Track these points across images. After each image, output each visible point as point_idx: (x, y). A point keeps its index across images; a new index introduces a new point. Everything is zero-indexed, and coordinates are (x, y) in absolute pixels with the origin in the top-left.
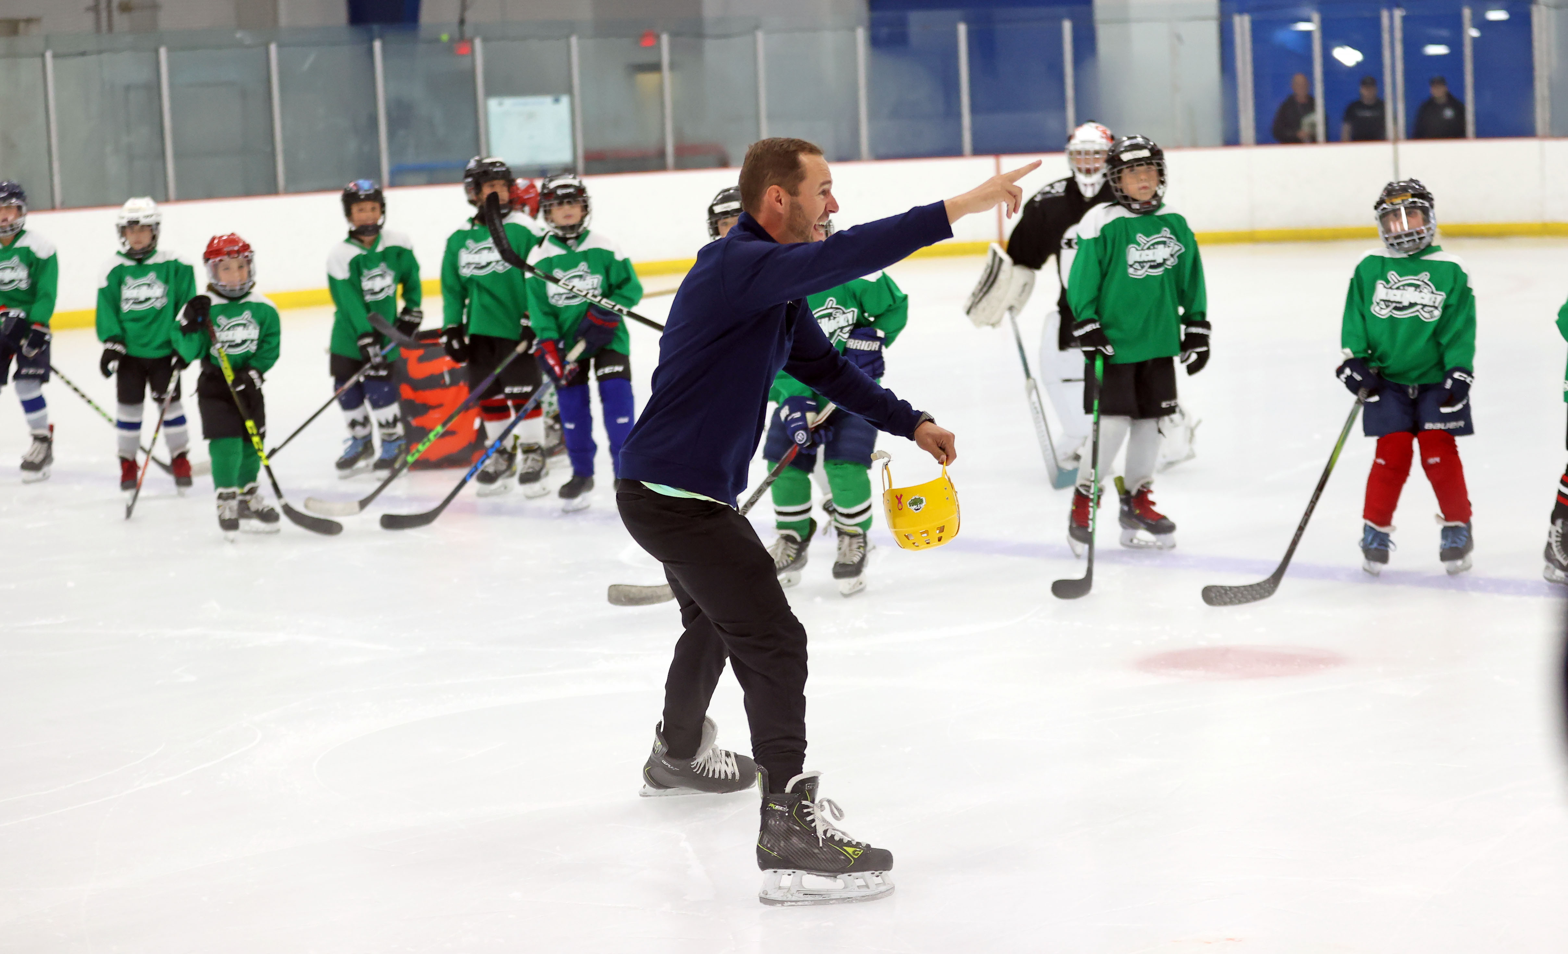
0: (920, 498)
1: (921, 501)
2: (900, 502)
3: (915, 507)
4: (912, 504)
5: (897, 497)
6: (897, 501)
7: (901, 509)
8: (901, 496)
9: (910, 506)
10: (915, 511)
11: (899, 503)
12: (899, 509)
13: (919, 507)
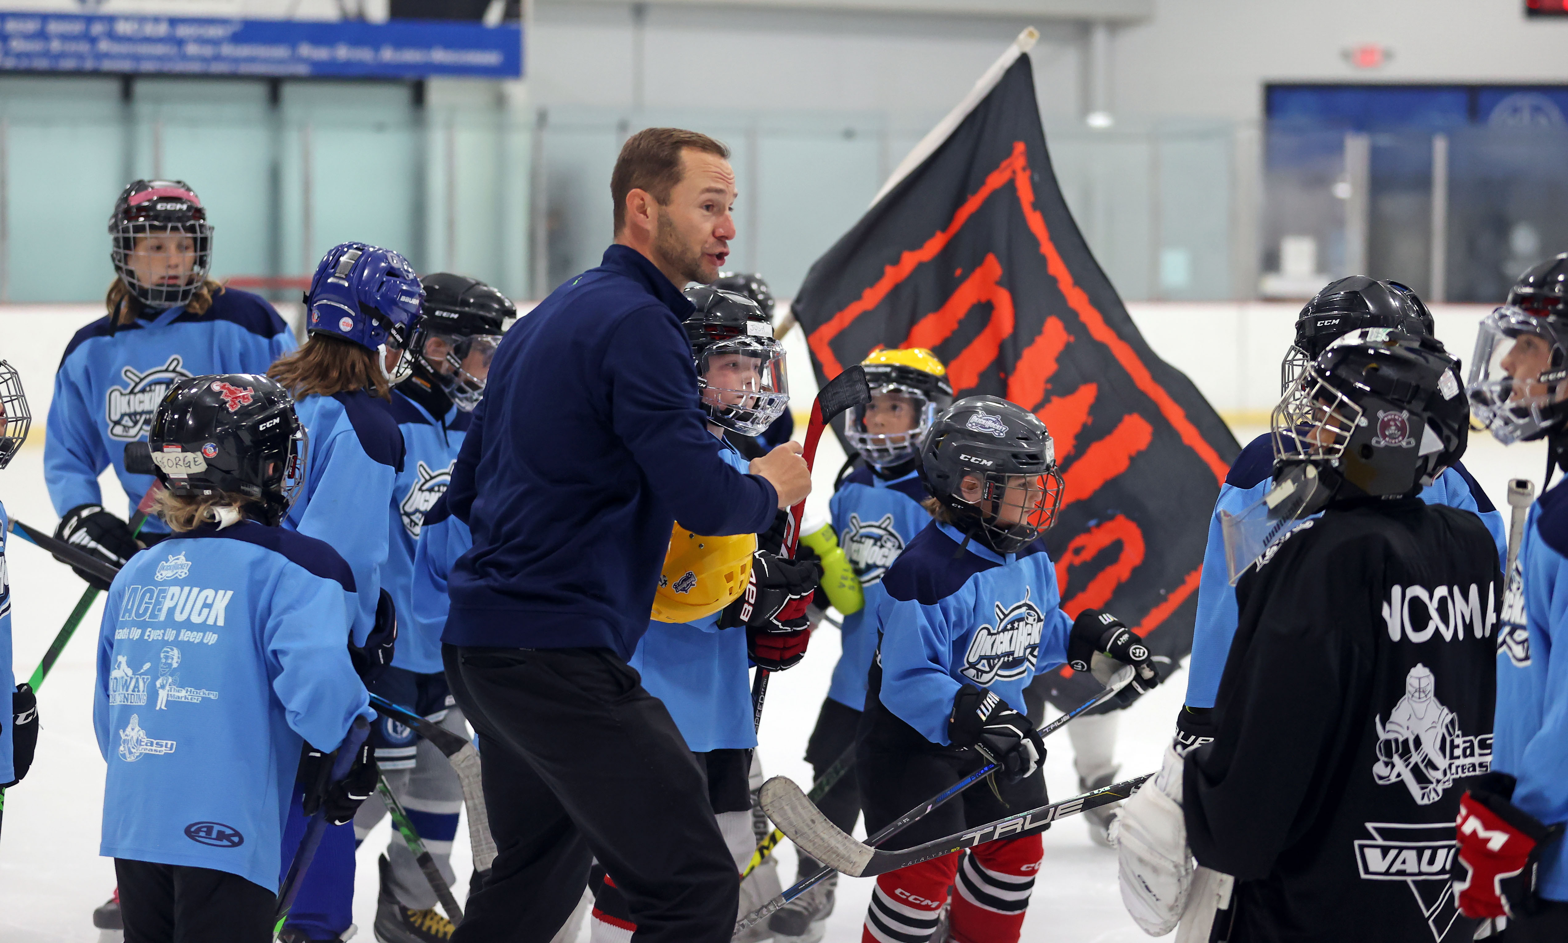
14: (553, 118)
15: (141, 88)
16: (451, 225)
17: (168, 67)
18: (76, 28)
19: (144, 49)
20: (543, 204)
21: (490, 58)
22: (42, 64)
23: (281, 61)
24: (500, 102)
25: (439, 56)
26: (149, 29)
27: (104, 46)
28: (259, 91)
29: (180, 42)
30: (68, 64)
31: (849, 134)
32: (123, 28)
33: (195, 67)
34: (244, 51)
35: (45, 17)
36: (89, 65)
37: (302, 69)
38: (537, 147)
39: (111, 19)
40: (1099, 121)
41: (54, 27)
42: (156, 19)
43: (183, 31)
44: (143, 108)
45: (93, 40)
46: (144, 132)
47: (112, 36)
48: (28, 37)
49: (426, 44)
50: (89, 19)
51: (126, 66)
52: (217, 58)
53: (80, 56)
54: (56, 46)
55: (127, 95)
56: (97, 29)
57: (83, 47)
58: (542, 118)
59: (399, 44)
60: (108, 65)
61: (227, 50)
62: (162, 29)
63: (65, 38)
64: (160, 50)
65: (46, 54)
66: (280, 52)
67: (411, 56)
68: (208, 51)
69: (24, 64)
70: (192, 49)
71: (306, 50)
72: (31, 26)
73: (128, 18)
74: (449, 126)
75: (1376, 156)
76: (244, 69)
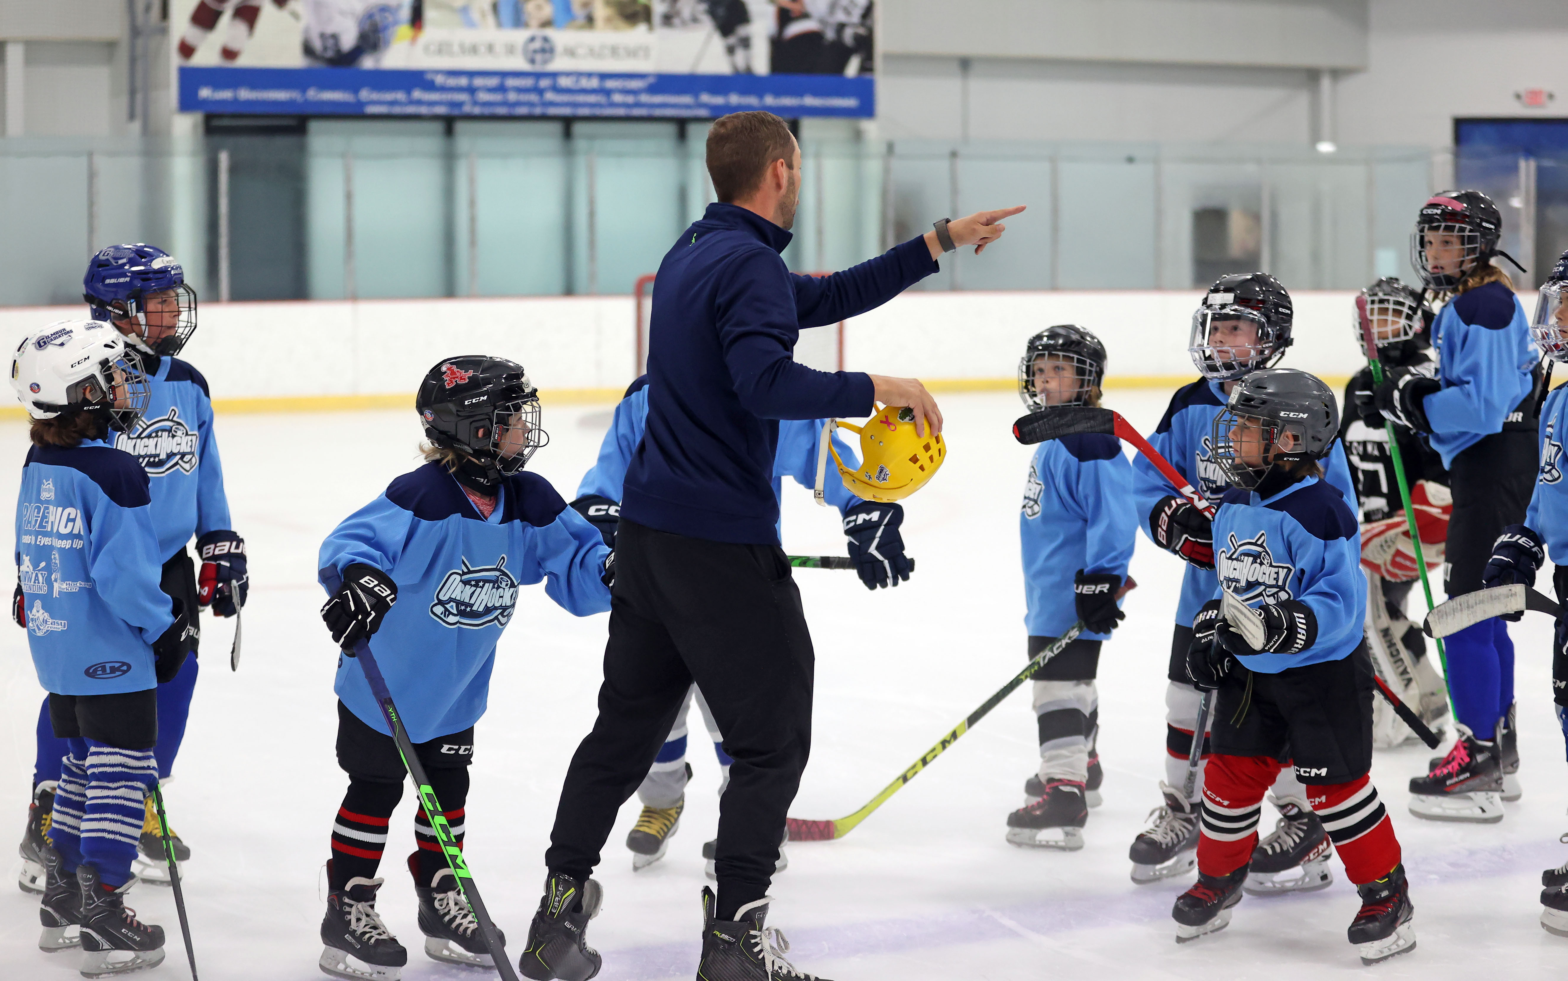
14: (898, 149)
15: (579, 128)
16: (820, 232)
17: (598, 112)
18: (528, 82)
19: (581, 98)
20: (891, 215)
21: (850, 102)
22: (502, 111)
23: (687, 107)
24: (858, 136)
25: (810, 101)
26: (585, 83)
27: (550, 96)
28: (670, 129)
29: (608, 92)
30: (522, 111)
31: (1130, 160)
32: (564, 82)
33: (621, 112)
34: (658, 99)
35: (504, 74)
36: (538, 111)
37: (703, 113)
38: (887, 171)
39: (554, 75)
40: (1325, 147)
41: (511, 82)
42: (590, 75)
43: (610, 84)
44: (580, 144)
45: (540, 92)
46: (581, 162)
47: (556, 89)
48: (491, 90)
49: (800, 94)
50: (538, 76)
51: (566, 111)
52: (638, 105)
53: (531, 104)
54: (512, 97)
55: (567, 134)
56: (544, 83)
57: (533, 98)
58: (890, 148)
59: (778, 93)
60: (552, 111)
61: (645, 98)
62: (594, 83)
63: (520, 90)
64: (592, 99)
65: (505, 103)
66: (687, 99)
67: (788, 101)
68: (630, 99)
69: (487, 111)
70: (617, 98)
71: (705, 98)
72: (493, 82)
73: (568, 74)
74: (818, 156)
75: (1541, 173)
76: (658, 112)
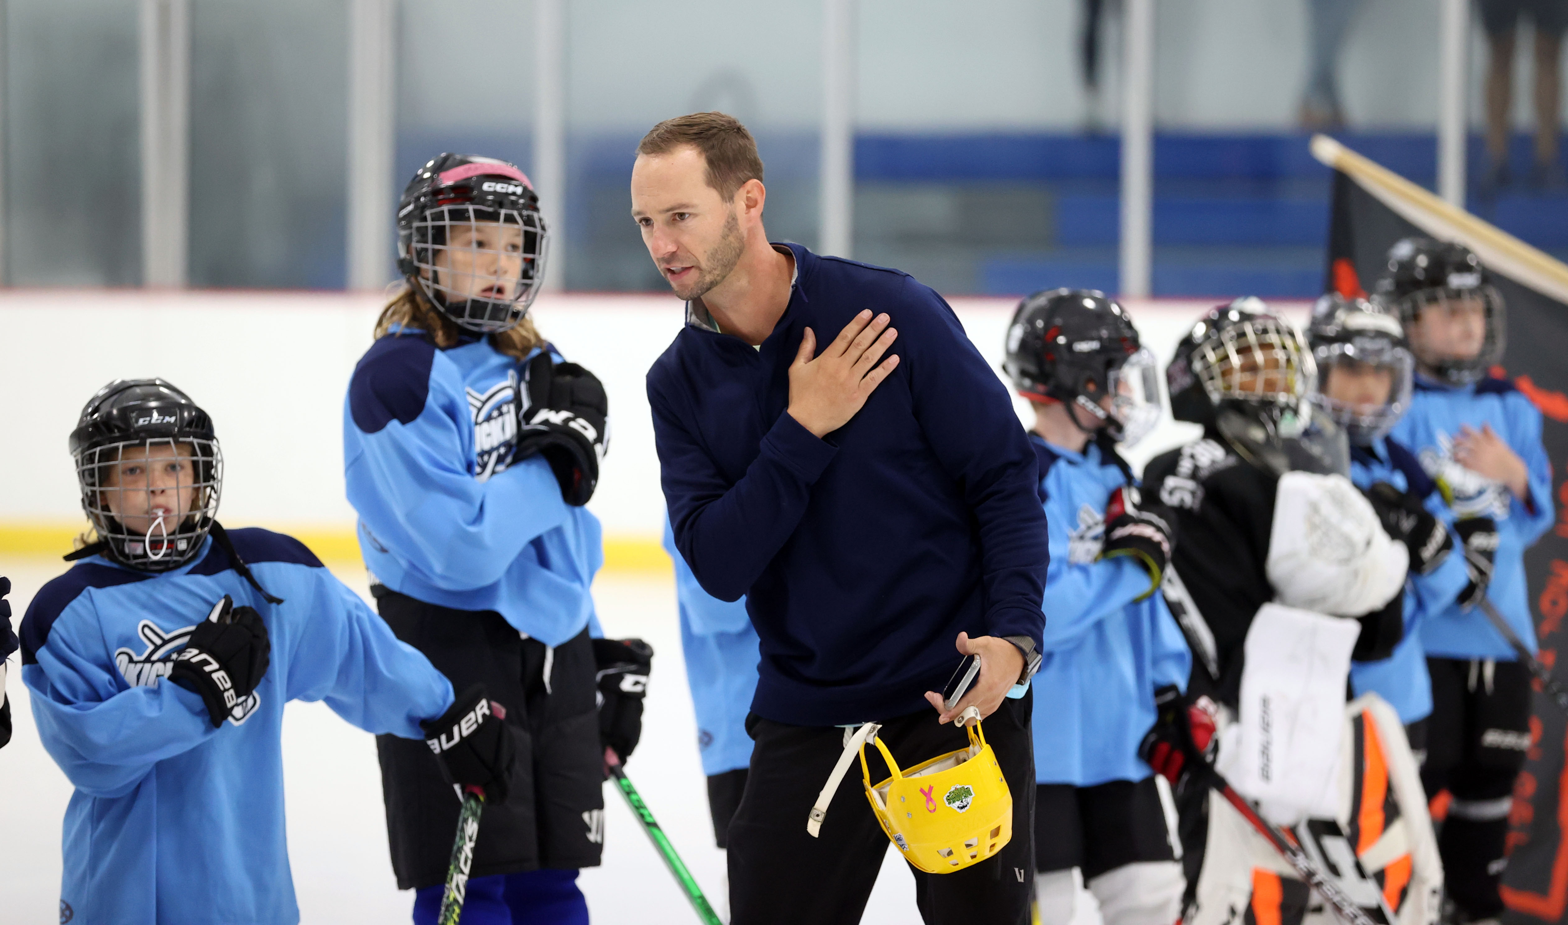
0: (963, 787)
1: (967, 792)
2: (929, 799)
3: (958, 803)
4: (950, 799)
5: (922, 791)
6: (924, 798)
7: (935, 810)
8: (931, 788)
9: (949, 803)
10: (958, 810)
11: (927, 802)
12: (930, 811)
13: (965, 803)
